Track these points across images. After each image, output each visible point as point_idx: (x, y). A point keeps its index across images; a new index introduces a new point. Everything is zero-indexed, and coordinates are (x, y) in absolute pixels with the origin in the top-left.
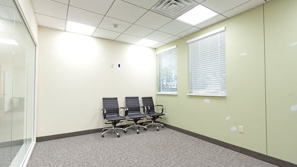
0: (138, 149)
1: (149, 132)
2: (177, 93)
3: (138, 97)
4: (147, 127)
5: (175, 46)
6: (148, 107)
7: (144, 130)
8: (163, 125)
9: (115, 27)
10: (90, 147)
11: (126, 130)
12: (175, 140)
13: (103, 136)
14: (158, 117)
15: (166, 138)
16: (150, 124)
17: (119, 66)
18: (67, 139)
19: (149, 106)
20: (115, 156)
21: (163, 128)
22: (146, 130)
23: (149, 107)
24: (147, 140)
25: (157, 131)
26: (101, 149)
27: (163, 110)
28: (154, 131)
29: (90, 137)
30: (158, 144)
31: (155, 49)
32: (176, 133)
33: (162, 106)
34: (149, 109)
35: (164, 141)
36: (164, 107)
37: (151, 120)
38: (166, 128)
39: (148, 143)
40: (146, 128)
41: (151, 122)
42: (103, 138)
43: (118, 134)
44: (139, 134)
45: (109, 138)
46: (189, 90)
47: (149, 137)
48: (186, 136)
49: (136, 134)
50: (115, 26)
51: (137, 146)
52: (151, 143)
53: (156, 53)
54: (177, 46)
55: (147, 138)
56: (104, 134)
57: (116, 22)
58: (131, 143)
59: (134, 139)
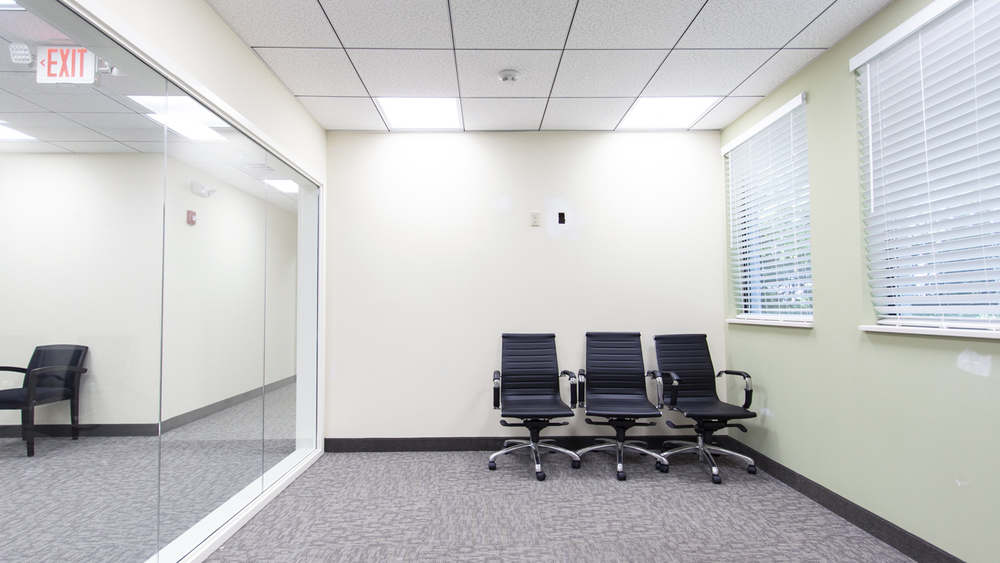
0: (575, 545)
1: (676, 479)
2: (810, 318)
3: (638, 335)
4: (668, 458)
5: (797, 100)
6: (669, 375)
7: (657, 468)
8: (750, 461)
9: (505, 79)
10: (430, 495)
11: (578, 459)
12: (775, 545)
13: (493, 468)
14: (723, 422)
15: (731, 524)
16: (688, 448)
17: (562, 218)
18: (396, 456)
19: (677, 373)
20: (476, 547)
21: (751, 476)
22: (662, 471)
23: (675, 376)
24: (640, 513)
25: (711, 484)
26: (453, 511)
27: (749, 394)
28: (698, 480)
29: (458, 461)
30: (671, 544)
31: (720, 131)
32: (804, 512)
33: (746, 376)
34: (676, 383)
35: (714, 537)
36: (754, 382)
37: (692, 432)
38: (767, 475)
39: (632, 527)
40: (666, 461)
41: (694, 439)
42: (492, 472)
43: (538, 467)
44: (622, 483)
45: (508, 477)
46: (875, 305)
47: (655, 504)
48: (852, 534)
49: (613, 481)
50: (508, 75)
51: (581, 529)
52: (647, 530)
53: (725, 150)
54: (806, 98)
55: (647, 505)
56: (495, 458)
57: (506, 60)
58: (567, 512)
59: (590, 499)
